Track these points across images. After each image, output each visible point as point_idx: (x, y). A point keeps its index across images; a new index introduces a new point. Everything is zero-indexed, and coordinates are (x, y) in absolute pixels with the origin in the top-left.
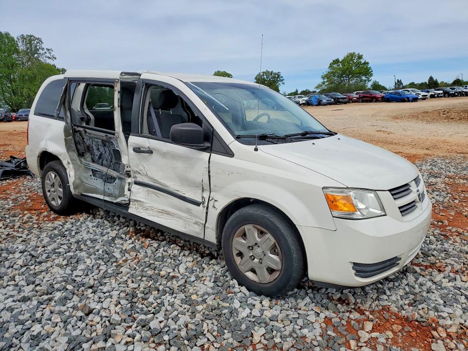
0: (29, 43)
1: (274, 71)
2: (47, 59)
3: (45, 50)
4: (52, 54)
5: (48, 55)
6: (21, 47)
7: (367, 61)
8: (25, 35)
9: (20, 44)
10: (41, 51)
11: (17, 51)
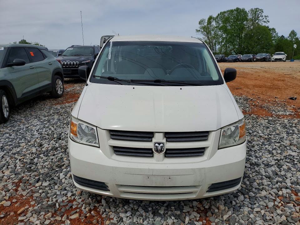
0: (254, 14)
2: (263, 23)
3: (264, 17)
4: (267, 19)
5: (265, 20)
6: (250, 16)
8: (253, 8)
9: (249, 15)
10: (261, 18)
11: (247, 20)
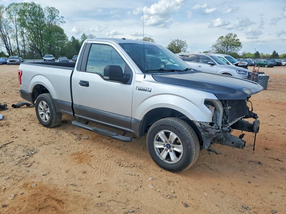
1: (182, 40)
7: (238, 39)
